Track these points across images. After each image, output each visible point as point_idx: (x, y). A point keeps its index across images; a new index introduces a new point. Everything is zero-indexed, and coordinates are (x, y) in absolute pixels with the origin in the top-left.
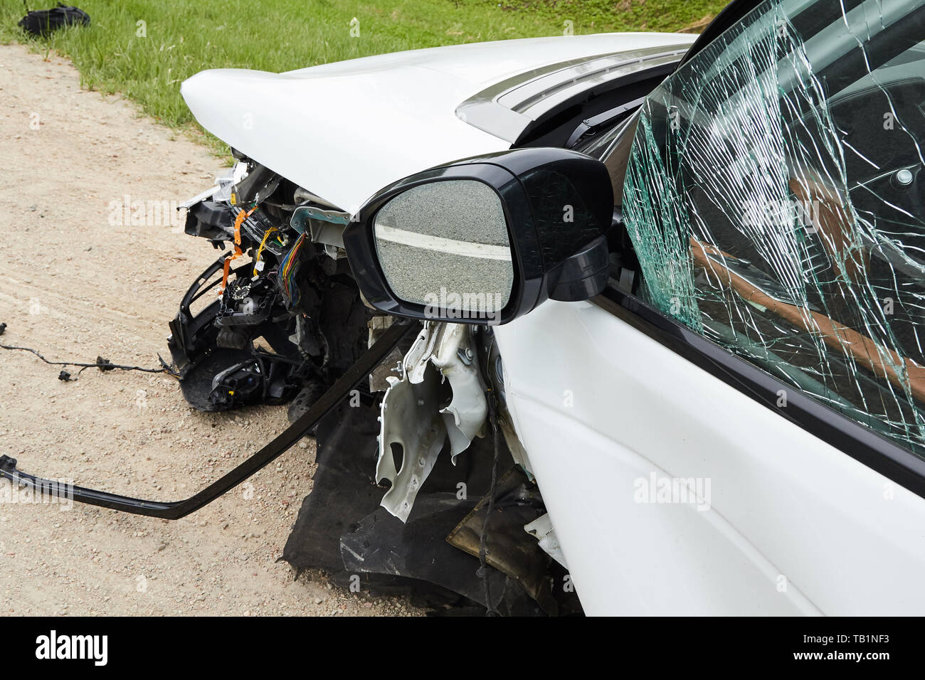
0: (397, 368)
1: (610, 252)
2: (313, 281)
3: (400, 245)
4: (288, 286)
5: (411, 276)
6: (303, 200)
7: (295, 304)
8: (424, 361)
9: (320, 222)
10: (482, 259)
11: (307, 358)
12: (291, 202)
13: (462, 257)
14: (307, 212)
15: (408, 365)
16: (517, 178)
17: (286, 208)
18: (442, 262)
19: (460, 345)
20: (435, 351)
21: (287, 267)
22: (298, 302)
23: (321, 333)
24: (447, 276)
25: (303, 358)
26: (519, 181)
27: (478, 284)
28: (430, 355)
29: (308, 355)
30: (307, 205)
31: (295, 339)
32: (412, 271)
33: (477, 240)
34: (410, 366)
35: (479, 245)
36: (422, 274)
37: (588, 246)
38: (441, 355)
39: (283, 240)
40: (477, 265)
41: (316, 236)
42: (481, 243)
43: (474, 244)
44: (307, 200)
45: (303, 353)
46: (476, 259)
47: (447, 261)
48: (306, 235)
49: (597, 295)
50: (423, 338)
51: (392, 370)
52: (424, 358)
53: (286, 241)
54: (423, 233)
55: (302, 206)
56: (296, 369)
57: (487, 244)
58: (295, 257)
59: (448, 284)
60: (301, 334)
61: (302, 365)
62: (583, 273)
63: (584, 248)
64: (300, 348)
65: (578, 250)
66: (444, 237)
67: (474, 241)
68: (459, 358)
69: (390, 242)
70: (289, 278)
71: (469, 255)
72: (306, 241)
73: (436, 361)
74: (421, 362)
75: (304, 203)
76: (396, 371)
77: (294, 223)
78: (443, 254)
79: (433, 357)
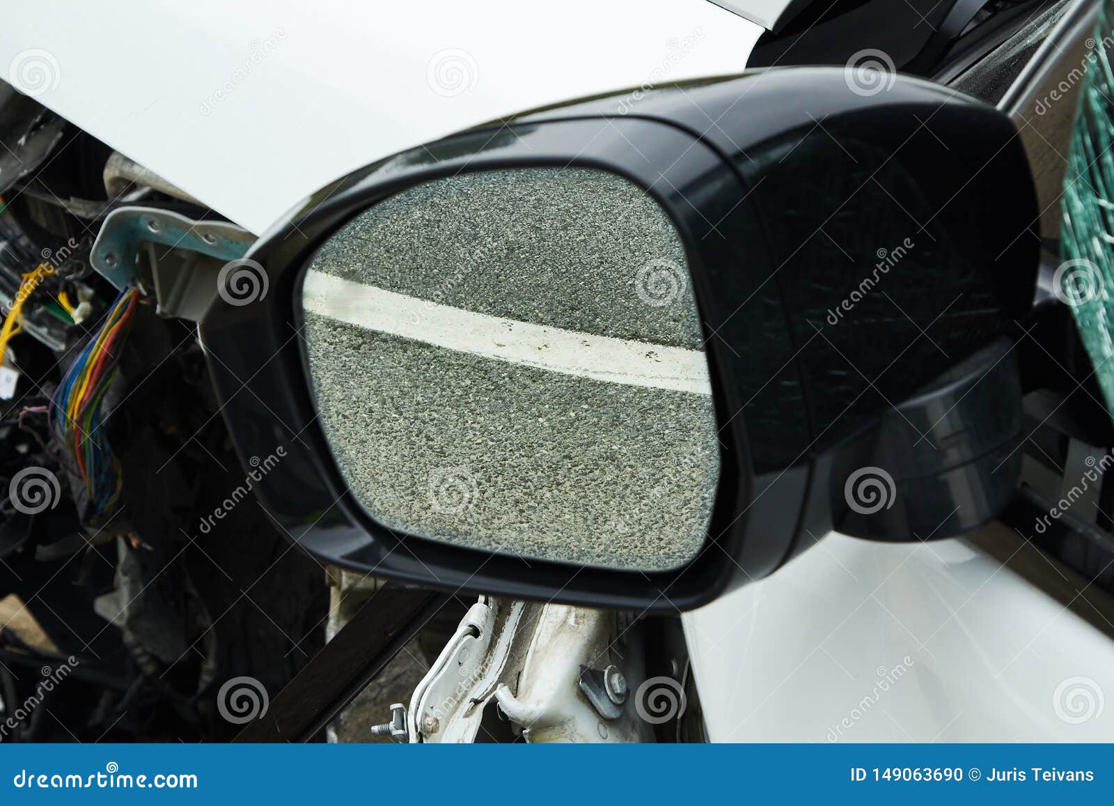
0: (392, 725)
1: (1026, 391)
2: (172, 430)
3: (403, 343)
4: (82, 451)
5: (438, 441)
6: (133, 186)
7: (106, 505)
8: (477, 702)
9: (184, 256)
10: (660, 393)
11: (150, 669)
12: (95, 191)
13: (594, 384)
14: (143, 223)
15: (426, 715)
16: (728, 162)
17: (78, 208)
18: (535, 399)
19: (588, 658)
20: (511, 676)
21: (81, 393)
22: (115, 498)
23: (194, 592)
24: (549, 444)
25: (138, 669)
26: (738, 174)
27: (643, 472)
28: (495, 687)
29: (154, 659)
30: (143, 201)
31: (113, 608)
32: (441, 426)
33: (644, 330)
34: (429, 720)
35: (649, 347)
36: (470, 434)
37: (956, 371)
38: (529, 688)
39: (74, 303)
40: (644, 412)
41: (172, 298)
42: (656, 341)
43: (635, 345)
44: (142, 186)
45: (138, 651)
46: (641, 390)
47: (547, 396)
48: (139, 295)
49: (985, 522)
50: (475, 632)
51: (375, 729)
52: (477, 693)
53: (84, 306)
54: (475, 309)
55: (129, 206)
56: (116, 701)
57: (673, 343)
58: (105, 361)
59: (555, 468)
60: (133, 592)
61: (132, 689)
62: (941, 453)
63: (946, 377)
64: (129, 637)
65: (927, 381)
66: (541, 322)
67: (635, 336)
68: (583, 697)
69: (374, 334)
70: (87, 424)
71: (621, 380)
72: (140, 314)
73: (510, 705)
74: (466, 705)
75: (133, 196)
76: (388, 733)
77: (100, 258)
78: (537, 375)
79: (503, 694)
